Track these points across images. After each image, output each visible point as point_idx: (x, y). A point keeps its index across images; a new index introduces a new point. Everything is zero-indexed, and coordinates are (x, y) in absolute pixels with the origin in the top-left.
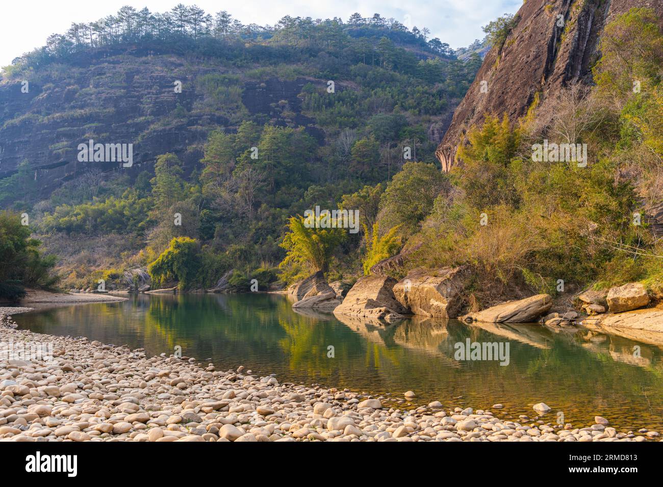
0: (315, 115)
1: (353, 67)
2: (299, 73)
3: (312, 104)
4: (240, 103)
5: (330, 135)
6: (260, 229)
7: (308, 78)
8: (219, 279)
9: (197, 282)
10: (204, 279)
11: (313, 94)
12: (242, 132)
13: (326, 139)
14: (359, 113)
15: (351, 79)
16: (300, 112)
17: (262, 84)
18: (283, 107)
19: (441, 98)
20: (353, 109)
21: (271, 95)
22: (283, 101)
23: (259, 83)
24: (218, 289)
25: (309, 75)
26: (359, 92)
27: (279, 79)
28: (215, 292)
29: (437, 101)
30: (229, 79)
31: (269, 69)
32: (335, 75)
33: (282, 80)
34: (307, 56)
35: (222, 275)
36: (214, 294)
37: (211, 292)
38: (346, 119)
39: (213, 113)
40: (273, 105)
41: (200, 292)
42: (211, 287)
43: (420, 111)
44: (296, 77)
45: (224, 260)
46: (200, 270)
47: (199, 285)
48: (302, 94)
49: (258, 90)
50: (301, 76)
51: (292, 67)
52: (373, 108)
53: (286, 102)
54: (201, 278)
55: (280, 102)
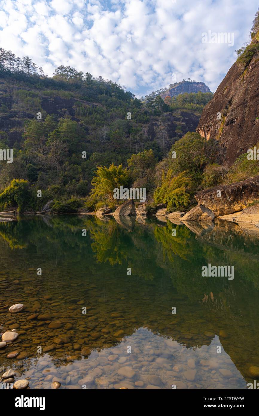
0: (82, 118)
1: (100, 96)
2: (71, 96)
3: (81, 112)
4: (40, 108)
5: (92, 129)
6: (65, 176)
7: (76, 99)
8: (44, 205)
9: (30, 207)
10: (34, 205)
11: (81, 107)
12: (47, 121)
13: (89, 132)
14: (106, 119)
15: (99, 102)
16: (74, 116)
17: (52, 99)
18: (65, 112)
19: (147, 115)
20: (103, 117)
21: (58, 105)
22: (64, 109)
23: (50, 98)
24: (44, 211)
25: (77, 97)
26: (104, 109)
27: (61, 97)
28: (41, 213)
29: (145, 117)
30: (33, 94)
31: (54, 92)
32: (91, 99)
33: (63, 98)
34: (74, 88)
35: (46, 203)
36: (41, 215)
37: (39, 213)
38: (100, 121)
39: (25, 112)
40: (59, 110)
41: (31, 214)
42: (39, 210)
43: (137, 121)
44: (70, 98)
45: (46, 194)
46: (31, 200)
47: (30, 209)
48: (74, 106)
49: (50, 102)
50: (72, 98)
51: (67, 93)
52: (113, 118)
53: (66, 110)
54: (32, 205)
55: (63, 109)
